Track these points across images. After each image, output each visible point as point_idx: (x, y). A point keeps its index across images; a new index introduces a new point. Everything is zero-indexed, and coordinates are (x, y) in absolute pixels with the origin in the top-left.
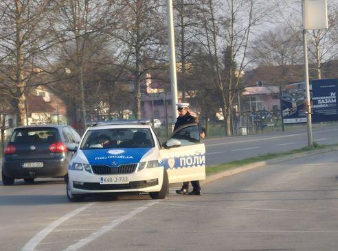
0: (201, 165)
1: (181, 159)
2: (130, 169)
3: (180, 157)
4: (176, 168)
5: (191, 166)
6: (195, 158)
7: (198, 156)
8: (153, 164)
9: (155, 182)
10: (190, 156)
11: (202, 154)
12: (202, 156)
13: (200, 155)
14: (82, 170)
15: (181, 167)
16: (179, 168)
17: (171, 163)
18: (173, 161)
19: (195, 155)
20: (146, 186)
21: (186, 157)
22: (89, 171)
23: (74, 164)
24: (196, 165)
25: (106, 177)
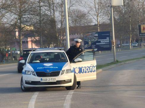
0: (94, 72)
1: (83, 69)
2: (56, 74)
3: (82, 67)
4: (80, 73)
5: (88, 72)
6: (90, 68)
7: (92, 67)
8: (68, 71)
9: (70, 81)
10: (88, 67)
11: (95, 66)
12: (94, 67)
13: (93, 66)
14: (30, 74)
15: (83, 73)
16: (81, 73)
17: (77, 70)
18: (78, 70)
19: (91, 66)
20: (65, 84)
21: (85, 67)
22: (34, 75)
23: (26, 71)
24: (91, 72)
25: (44, 78)
